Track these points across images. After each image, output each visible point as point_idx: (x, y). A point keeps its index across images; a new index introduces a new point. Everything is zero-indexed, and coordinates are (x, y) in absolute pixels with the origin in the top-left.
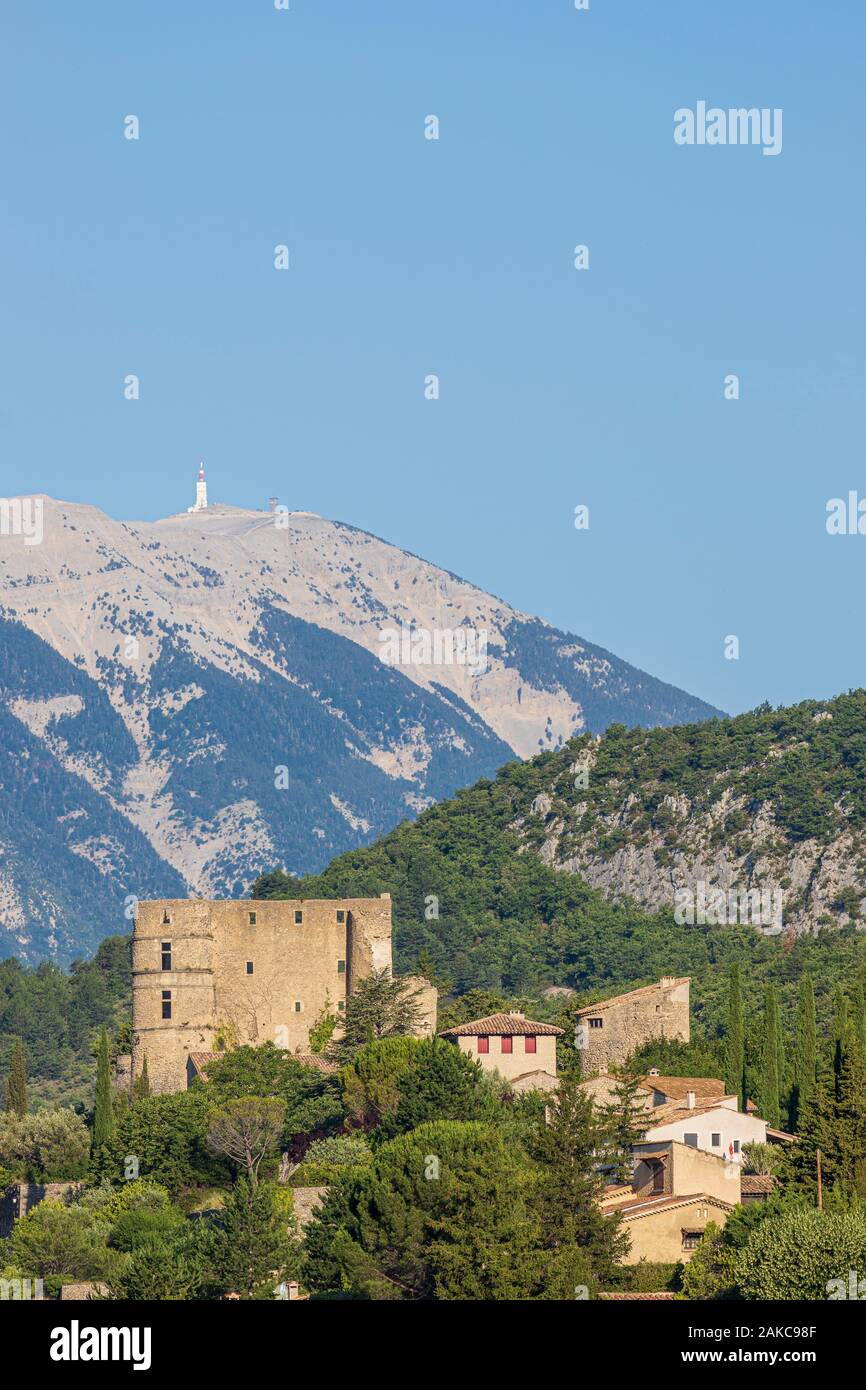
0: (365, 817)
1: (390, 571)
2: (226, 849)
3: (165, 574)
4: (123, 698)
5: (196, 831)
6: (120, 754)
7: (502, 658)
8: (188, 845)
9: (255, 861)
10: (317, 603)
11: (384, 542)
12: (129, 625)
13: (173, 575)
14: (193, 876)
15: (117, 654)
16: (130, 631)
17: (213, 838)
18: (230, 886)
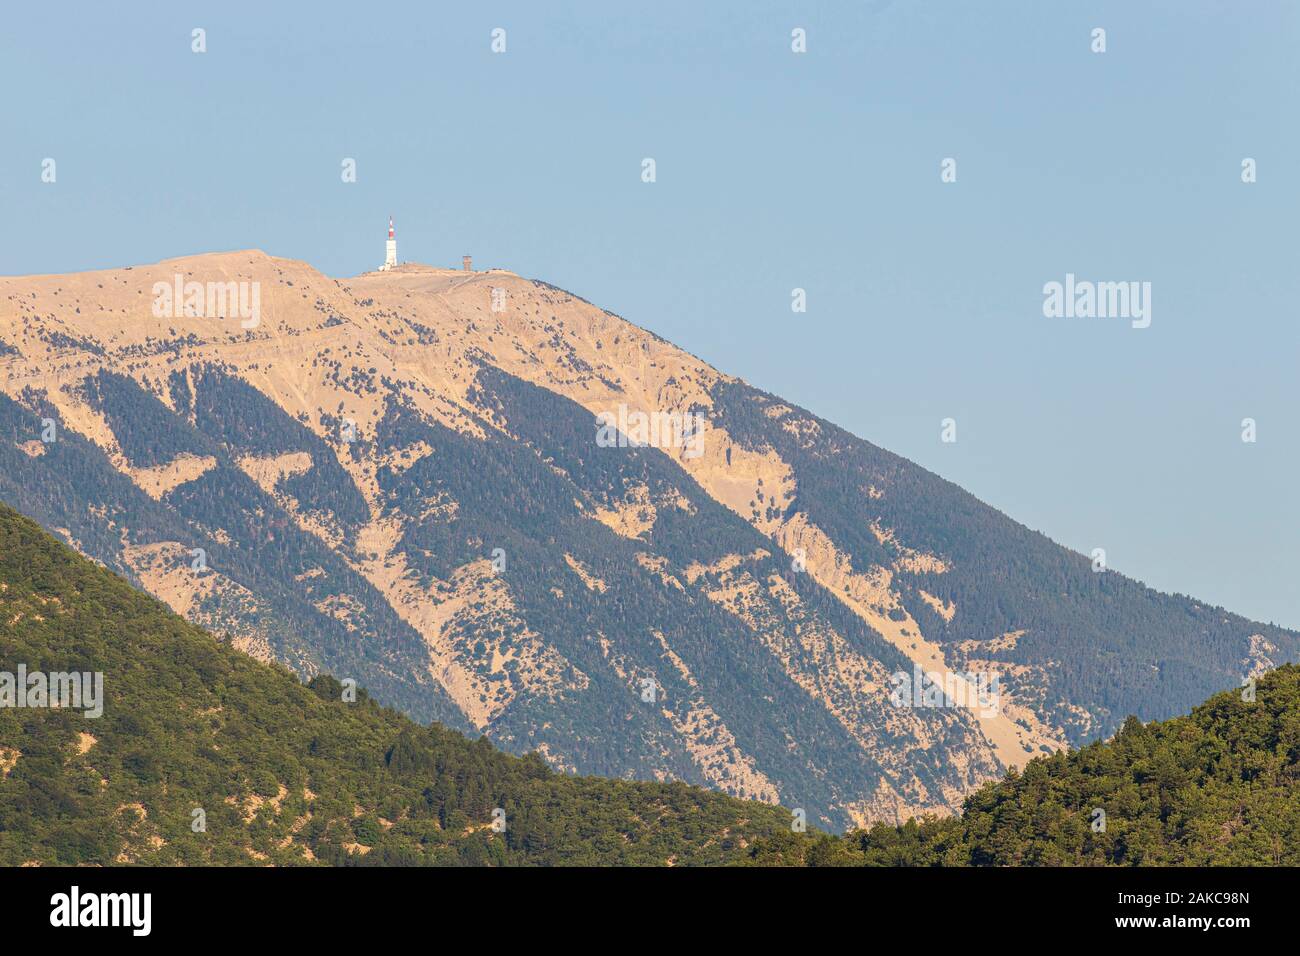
0: (600, 577)
1: (591, 329)
2: (465, 609)
3: (380, 331)
4: (350, 457)
5: (434, 591)
6: (352, 513)
7: (710, 419)
8: (425, 604)
9: (495, 620)
10: (524, 362)
11: (584, 301)
12: (351, 381)
13: (388, 332)
14: (432, 636)
15: (342, 411)
16: (353, 388)
17: (450, 598)
18: (471, 647)
